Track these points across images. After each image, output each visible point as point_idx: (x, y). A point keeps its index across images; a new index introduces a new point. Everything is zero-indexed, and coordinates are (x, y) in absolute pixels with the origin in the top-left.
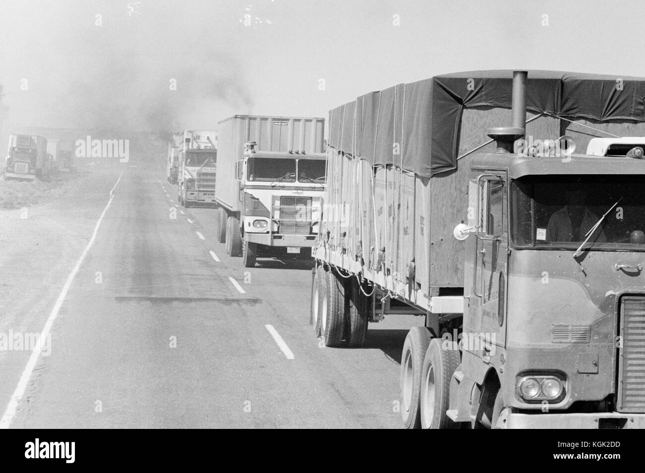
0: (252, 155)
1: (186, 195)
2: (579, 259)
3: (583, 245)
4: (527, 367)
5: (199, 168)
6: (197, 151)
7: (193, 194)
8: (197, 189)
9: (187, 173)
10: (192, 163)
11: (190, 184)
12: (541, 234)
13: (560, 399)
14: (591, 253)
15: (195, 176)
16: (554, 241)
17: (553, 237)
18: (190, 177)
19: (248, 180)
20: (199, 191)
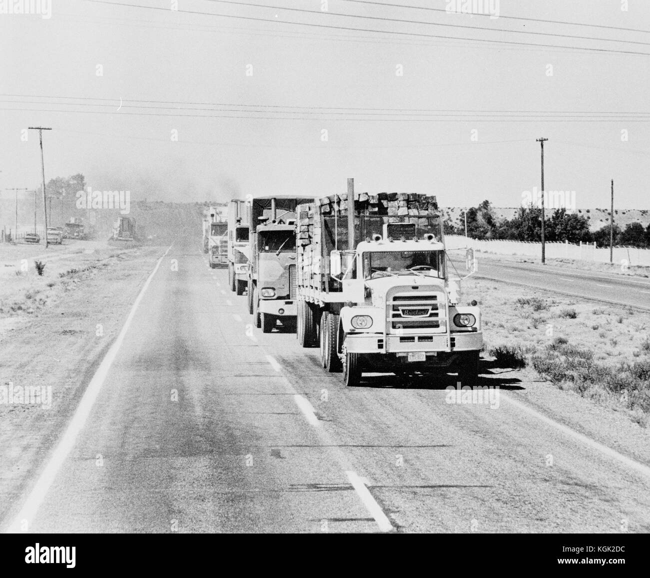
0: (238, 226)
1: (212, 259)
2: (278, 255)
3: (278, 251)
4: (264, 287)
5: (221, 237)
6: (220, 224)
7: (217, 257)
8: (220, 254)
9: (212, 241)
10: (216, 234)
11: (215, 250)
12: (267, 248)
13: (274, 296)
14: (281, 253)
15: (219, 244)
16: (271, 250)
17: (270, 249)
18: (215, 244)
19: (237, 241)
20: (222, 255)
